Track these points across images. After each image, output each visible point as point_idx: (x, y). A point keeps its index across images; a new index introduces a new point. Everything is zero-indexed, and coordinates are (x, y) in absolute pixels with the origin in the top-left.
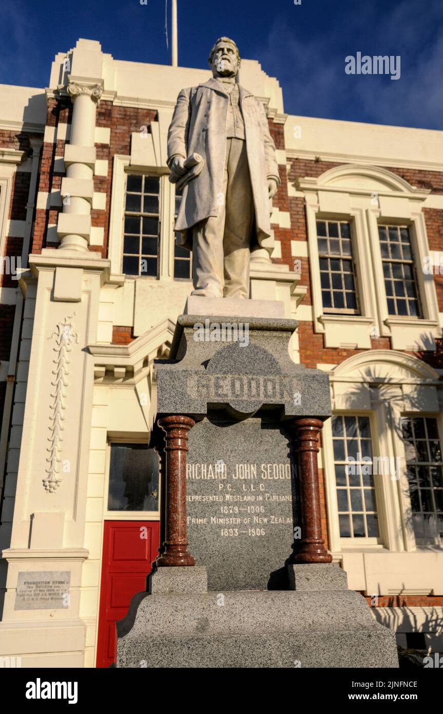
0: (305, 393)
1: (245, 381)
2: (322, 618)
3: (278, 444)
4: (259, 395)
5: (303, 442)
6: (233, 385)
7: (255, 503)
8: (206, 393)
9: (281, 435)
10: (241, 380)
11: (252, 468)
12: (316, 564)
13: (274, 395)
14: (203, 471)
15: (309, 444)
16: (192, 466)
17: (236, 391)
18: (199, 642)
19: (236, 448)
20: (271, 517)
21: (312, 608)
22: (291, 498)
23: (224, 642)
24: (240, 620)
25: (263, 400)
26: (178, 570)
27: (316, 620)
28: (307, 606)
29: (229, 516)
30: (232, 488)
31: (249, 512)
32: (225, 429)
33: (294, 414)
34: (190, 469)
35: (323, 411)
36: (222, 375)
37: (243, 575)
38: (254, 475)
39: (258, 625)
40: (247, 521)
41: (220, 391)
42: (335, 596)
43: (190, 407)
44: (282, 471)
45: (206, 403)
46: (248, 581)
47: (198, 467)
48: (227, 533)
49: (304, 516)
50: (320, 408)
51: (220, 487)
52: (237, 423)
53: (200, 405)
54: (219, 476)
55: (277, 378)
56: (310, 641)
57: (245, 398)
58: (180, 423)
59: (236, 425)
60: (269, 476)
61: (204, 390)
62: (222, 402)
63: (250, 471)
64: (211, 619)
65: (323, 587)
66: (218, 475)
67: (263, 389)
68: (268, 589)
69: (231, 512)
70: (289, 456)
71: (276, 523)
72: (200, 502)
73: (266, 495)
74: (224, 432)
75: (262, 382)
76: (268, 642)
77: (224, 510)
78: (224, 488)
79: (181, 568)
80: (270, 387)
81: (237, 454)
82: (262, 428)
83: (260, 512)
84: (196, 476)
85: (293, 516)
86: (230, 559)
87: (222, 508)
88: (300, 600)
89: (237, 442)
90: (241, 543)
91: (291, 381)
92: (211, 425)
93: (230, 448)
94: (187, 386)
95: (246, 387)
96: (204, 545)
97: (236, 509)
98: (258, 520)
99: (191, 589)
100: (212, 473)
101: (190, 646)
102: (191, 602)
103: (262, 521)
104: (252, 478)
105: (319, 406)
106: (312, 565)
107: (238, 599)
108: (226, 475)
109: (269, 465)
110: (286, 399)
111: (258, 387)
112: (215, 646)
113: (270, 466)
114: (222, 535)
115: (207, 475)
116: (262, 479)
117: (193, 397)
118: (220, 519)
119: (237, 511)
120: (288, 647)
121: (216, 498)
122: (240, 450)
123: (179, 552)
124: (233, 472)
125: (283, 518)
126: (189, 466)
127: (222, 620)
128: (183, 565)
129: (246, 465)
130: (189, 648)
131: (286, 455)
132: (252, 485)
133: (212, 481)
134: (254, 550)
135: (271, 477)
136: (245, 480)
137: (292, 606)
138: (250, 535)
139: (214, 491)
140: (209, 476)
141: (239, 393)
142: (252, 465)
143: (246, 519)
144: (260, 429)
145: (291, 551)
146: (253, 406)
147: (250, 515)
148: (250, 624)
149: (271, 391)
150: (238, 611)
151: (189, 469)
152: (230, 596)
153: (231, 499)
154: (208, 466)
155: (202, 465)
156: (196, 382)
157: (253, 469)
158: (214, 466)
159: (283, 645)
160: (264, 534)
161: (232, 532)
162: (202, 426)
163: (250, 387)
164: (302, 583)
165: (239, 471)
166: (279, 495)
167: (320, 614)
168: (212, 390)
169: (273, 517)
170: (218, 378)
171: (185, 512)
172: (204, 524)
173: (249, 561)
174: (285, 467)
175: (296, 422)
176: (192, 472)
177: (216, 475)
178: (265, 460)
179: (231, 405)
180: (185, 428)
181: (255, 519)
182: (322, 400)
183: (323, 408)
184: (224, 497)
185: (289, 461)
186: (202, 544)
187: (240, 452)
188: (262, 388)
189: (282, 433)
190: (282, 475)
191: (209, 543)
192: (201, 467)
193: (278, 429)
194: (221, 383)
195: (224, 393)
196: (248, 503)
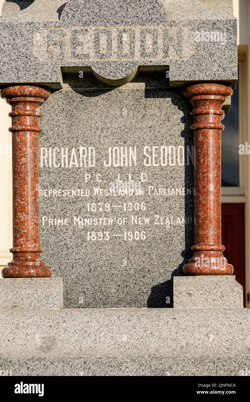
0: (199, 48)
1: (114, 34)
2: (200, 340)
3: (168, 118)
4: (133, 54)
5: (198, 117)
6: (97, 41)
7: (134, 198)
8: (59, 54)
9: (173, 106)
10: (108, 33)
11: (131, 151)
12: (204, 277)
13: (155, 53)
14: (63, 156)
15: (208, 119)
16: (48, 150)
17: (101, 49)
18: (40, 362)
19: (109, 125)
20: (155, 216)
21: (188, 329)
22: (183, 191)
23: (71, 363)
24: (95, 340)
25: (139, 60)
26: (24, 282)
27: (191, 342)
28: (182, 326)
29: (98, 215)
30: (102, 179)
31: (125, 210)
32: (93, 99)
33: (182, 78)
34: (46, 154)
35: (224, 74)
36: (82, 28)
37: (116, 289)
38: (133, 161)
39: (116, 346)
40: (121, 222)
41: (79, 50)
42: (220, 315)
43: (37, 73)
44: (172, 156)
45: (59, 68)
46: (122, 296)
47: (56, 151)
48: (95, 237)
49: (197, 215)
50: (221, 69)
51: (86, 178)
52: (110, 90)
53: (50, 70)
54: (85, 163)
55: (160, 28)
56: (178, 364)
57: (114, 58)
58: (25, 96)
59: (110, 93)
60: (154, 162)
61: (57, 50)
62: (80, 65)
63: (128, 157)
64: (59, 338)
65: (210, 304)
66: (83, 162)
67: (140, 45)
68: (148, 307)
69: (101, 210)
70: (183, 134)
71: (162, 224)
72: (59, 198)
73: (150, 187)
74: (92, 104)
75: (137, 35)
76: (125, 364)
77: (91, 207)
78: (91, 179)
79: (28, 280)
80: (149, 42)
81: (109, 133)
82: (146, 97)
83: (140, 210)
84: (54, 163)
85: (186, 215)
86: (98, 269)
87: (88, 204)
88: (174, 319)
89: (110, 117)
90: (113, 250)
91: (181, 31)
92: (75, 94)
93: (100, 125)
94: (33, 45)
95: (115, 44)
96: (64, 253)
97: (108, 206)
98: (138, 221)
99: (39, 304)
100: (76, 160)
101: (30, 366)
102: (35, 318)
103: (143, 222)
104: (130, 165)
105: (219, 66)
106: (198, 277)
107: (94, 317)
108: (94, 161)
109: (154, 148)
110: (171, 58)
111: (132, 42)
112: (59, 367)
113: (156, 149)
114: (89, 239)
115: (69, 162)
116: (144, 166)
117: (41, 60)
118: (85, 220)
119: (109, 209)
120: (149, 371)
121: (81, 193)
122: (114, 128)
123: (27, 260)
124: (105, 157)
125: (172, 218)
126: (44, 150)
127: (73, 340)
128: (30, 276)
129: (122, 148)
130: (28, 368)
131: (180, 133)
132: (130, 175)
133: (76, 171)
134: (131, 258)
135: (156, 163)
136: (120, 167)
137: (162, 326)
138: (125, 239)
139: (77, 184)
140: (71, 163)
141: (105, 52)
142: (130, 148)
143: (120, 219)
144: (144, 98)
145: (181, 260)
146: (124, 69)
147: (126, 214)
148: (107, 345)
149: (151, 47)
150: (93, 329)
151: (44, 155)
152: (85, 313)
153: (101, 193)
154: (70, 150)
155: (63, 149)
156: (46, 39)
157: (133, 153)
158: (78, 150)
159: (144, 368)
160: (145, 238)
161: (102, 236)
162: (62, 95)
163: (121, 42)
164: (182, 299)
165: (112, 157)
166: (167, 188)
167: (197, 336)
168: (68, 49)
169: (158, 216)
170: (76, 31)
171: (36, 211)
172: (64, 225)
173: (124, 272)
174: (177, 150)
175: (189, 89)
176: (48, 159)
177: (81, 162)
178: (149, 141)
179: (93, 69)
180: (35, 102)
181: (133, 219)
182: (224, 57)
183: (224, 70)
184: (92, 191)
185: (183, 142)
186: (62, 251)
187: (115, 131)
188: (138, 43)
189: (173, 102)
190: (172, 161)
191: (70, 250)
192: (60, 152)
193: (169, 97)
194: (80, 38)
195: (85, 53)
196: (123, 199)
